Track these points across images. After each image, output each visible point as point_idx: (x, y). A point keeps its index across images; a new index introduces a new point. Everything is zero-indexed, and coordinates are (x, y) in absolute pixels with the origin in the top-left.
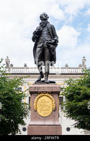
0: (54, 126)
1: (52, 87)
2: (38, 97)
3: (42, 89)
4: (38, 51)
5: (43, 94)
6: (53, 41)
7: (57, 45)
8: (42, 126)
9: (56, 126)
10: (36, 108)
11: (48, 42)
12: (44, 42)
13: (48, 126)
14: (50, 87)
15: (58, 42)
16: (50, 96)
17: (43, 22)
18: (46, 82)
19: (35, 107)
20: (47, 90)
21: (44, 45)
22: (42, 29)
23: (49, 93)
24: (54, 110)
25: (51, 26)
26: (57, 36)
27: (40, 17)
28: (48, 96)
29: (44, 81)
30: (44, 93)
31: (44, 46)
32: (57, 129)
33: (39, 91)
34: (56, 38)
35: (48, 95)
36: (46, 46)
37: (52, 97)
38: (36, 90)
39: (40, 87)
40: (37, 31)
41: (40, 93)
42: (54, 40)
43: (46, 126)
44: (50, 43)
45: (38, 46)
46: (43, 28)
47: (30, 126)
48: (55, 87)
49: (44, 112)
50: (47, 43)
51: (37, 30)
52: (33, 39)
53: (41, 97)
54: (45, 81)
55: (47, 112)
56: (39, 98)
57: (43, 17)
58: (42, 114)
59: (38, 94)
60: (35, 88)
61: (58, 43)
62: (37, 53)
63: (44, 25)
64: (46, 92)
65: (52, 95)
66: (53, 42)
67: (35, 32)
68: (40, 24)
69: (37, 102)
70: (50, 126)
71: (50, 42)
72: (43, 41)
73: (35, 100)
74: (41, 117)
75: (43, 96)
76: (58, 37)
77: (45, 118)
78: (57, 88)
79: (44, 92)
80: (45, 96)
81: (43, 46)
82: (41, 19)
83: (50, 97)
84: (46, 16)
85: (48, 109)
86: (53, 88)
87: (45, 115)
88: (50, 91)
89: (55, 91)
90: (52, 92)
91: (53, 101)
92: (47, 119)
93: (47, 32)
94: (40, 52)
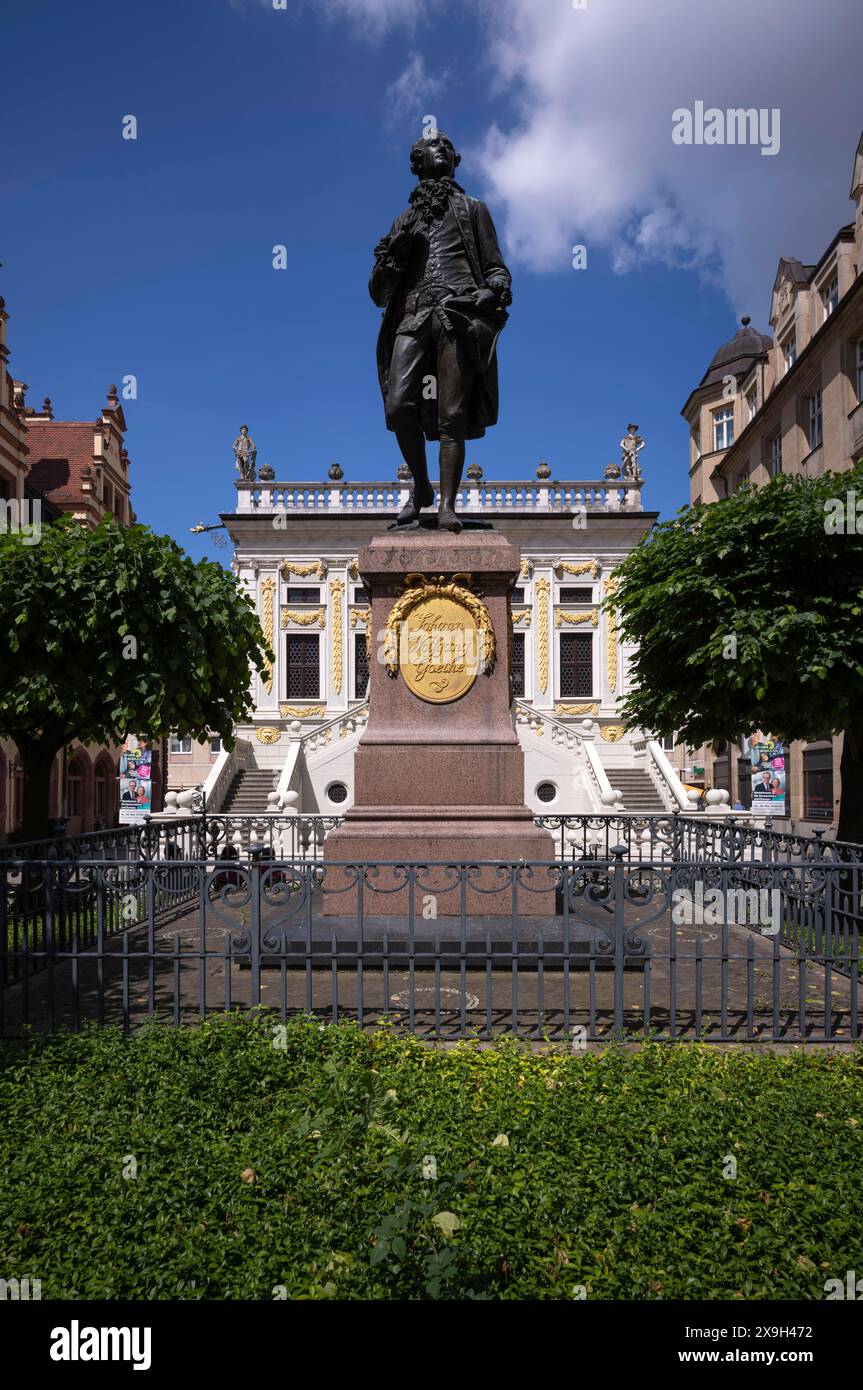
0: (487, 749)
1: (478, 550)
2: (404, 602)
3: (424, 557)
4: (400, 354)
5: (432, 588)
6: (483, 294)
7: (505, 316)
8: (428, 750)
9: (494, 750)
10: (397, 660)
11: (456, 299)
12: (435, 302)
13: (456, 750)
14: (464, 549)
15: (509, 302)
16: (466, 594)
17: (429, 188)
18: (444, 526)
19: (393, 651)
20: (452, 566)
21: (435, 317)
22: (420, 225)
23: (462, 581)
25: (472, 207)
26: (504, 267)
27: (413, 158)
28: (453, 598)
30: (436, 584)
31: (436, 322)
32: (501, 764)
33: (410, 568)
34: (496, 279)
35: (456, 590)
36: (448, 326)
37: (477, 600)
38: (396, 567)
39: (416, 551)
40: (394, 238)
41: (416, 582)
42: (487, 286)
43: (448, 750)
44: (469, 308)
45: (402, 327)
46: (429, 221)
47: (367, 750)
48: (492, 550)
49: (439, 677)
50: (449, 304)
51: (400, 232)
52: (377, 290)
53: (425, 600)
54: (442, 520)
55: (451, 678)
56: (413, 606)
57: (428, 155)
58: (424, 689)
59: (406, 587)
60: (392, 551)
61: (508, 309)
62: (399, 366)
63: (435, 202)
64: (449, 577)
65: (474, 592)
66: (484, 301)
67: (386, 241)
68: (415, 195)
70: (469, 750)
71: (465, 299)
72: (429, 298)
73: (392, 618)
74: (422, 704)
75: (430, 597)
76: (507, 273)
77: (440, 709)
78: (504, 552)
79: (438, 574)
80: (441, 596)
81: (428, 321)
82: (415, 171)
83: (468, 600)
84: (442, 150)
86: (483, 553)
87: (439, 695)
88: (468, 570)
89: (493, 570)
90: (476, 575)
91: (484, 625)
92: (452, 714)
93: (451, 246)
94: (414, 358)
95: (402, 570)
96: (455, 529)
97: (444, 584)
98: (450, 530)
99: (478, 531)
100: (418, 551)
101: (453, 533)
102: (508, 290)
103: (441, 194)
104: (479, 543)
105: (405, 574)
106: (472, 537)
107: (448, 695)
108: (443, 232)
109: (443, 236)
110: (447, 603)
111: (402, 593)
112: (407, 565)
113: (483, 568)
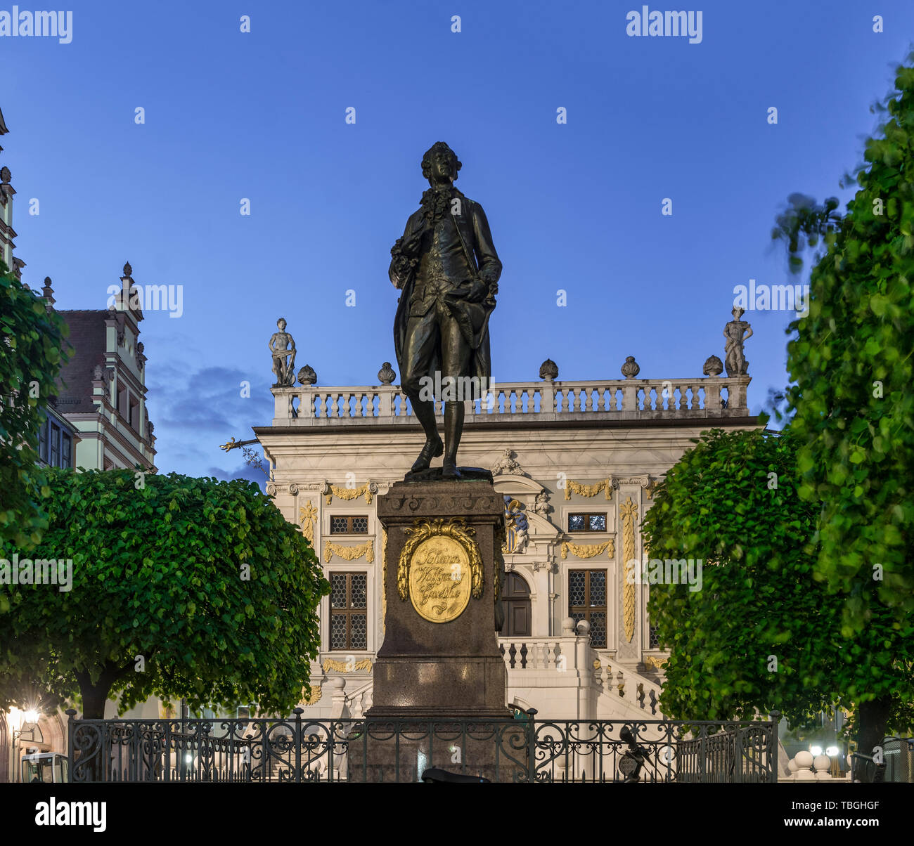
0: (475, 661)
2: (413, 540)
3: (428, 505)
5: (435, 528)
9: (481, 661)
10: (407, 588)
11: (453, 292)
12: (438, 292)
14: (460, 498)
16: (461, 533)
19: (404, 581)
20: (449, 511)
21: (439, 304)
23: (457, 523)
25: (469, 210)
28: (451, 535)
30: (437, 524)
31: (440, 308)
33: (418, 512)
34: (487, 270)
35: (453, 530)
36: (448, 312)
37: (470, 539)
38: (406, 511)
41: (421, 523)
42: (479, 279)
44: (464, 297)
45: (413, 311)
46: (433, 225)
49: (439, 602)
50: (448, 296)
53: (428, 538)
55: (449, 602)
56: (420, 542)
57: (434, 167)
58: (428, 611)
59: (414, 527)
60: (403, 500)
63: (438, 210)
64: (447, 518)
65: (467, 532)
66: (475, 293)
69: (409, 561)
71: (460, 292)
72: (433, 289)
73: (403, 553)
74: (426, 625)
75: (433, 534)
77: (441, 628)
79: (439, 517)
80: (442, 534)
81: (433, 308)
83: (462, 538)
84: (446, 164)
85: (455, 590)
87: (440, 617)
88: (462, 513)
89: (482, 514)
90: (468, 517)
91: (475, 558)
95: (411, 514)
96: (456, 480)
97: (443, 524)
98: (450, 480)
100: (422, 499)
101: (452, 483)
105: (413, 517)
107: (446, 618)
110: (447, 540)
111: (412, 533)
112: (416, 509)
113: (474, 512)
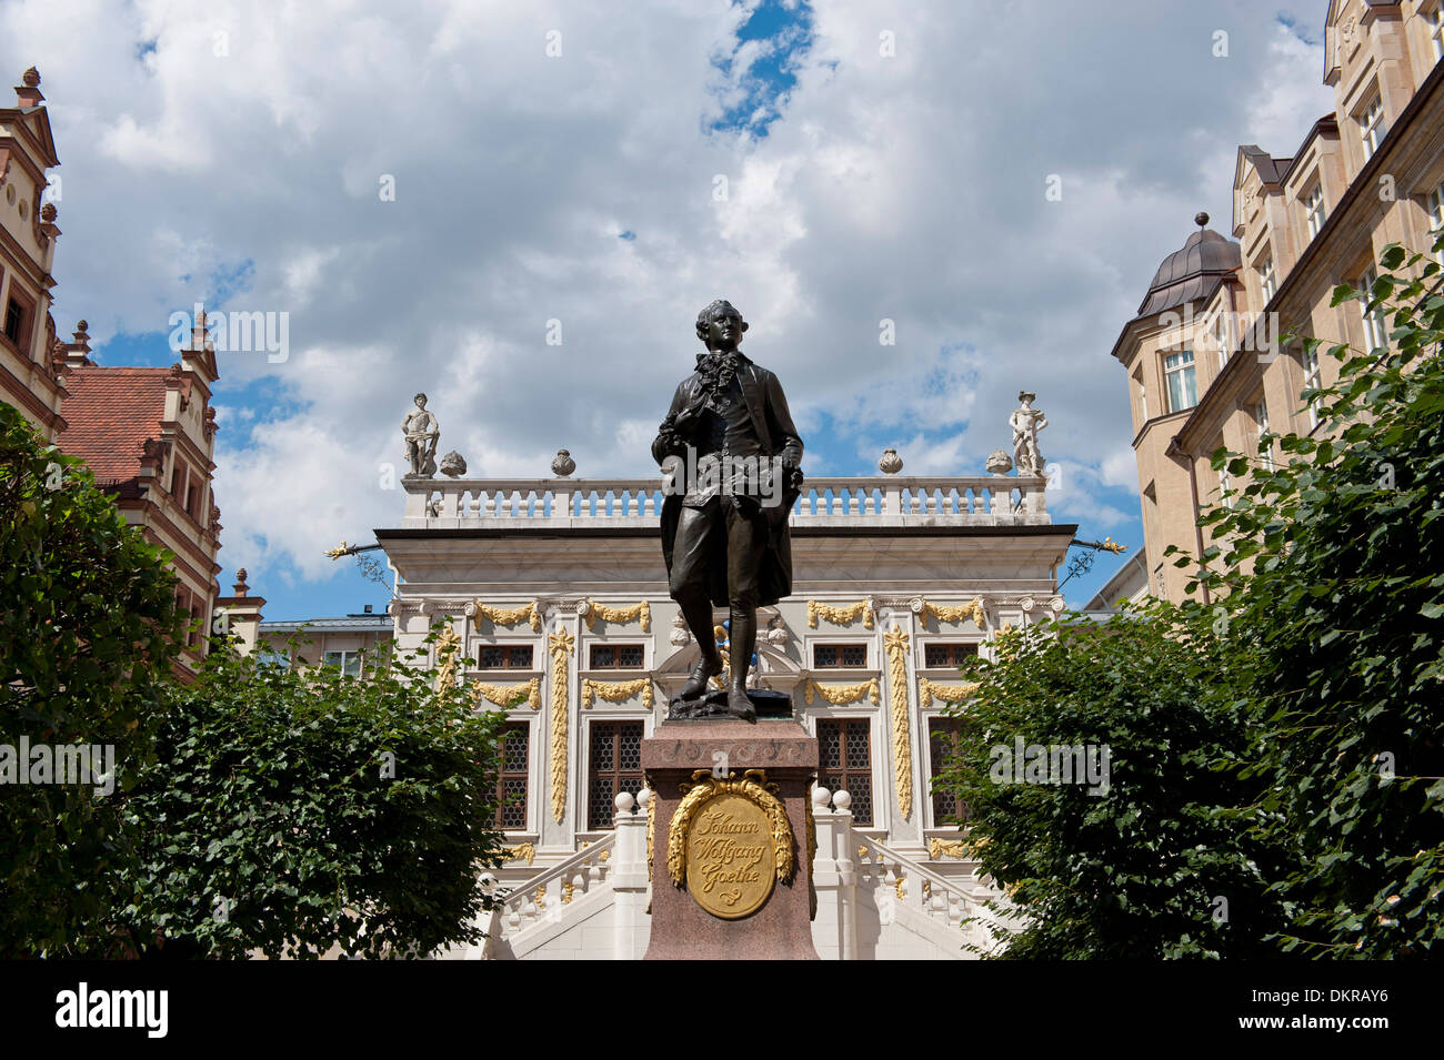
1: (773, 743)
2: (689, 800)
4: (686, 528)
5: (722, 785)
10: (683, 870)
14: (758, 743)
16: (759, 792)
17: (715, 365)
18: (734, 713)
20: (744, 762)
22: (711, 403)
23: (755, 778)
24: (781, 874)
25: (761, 379)
26: (795, 435)
27: (699, 326)
28: (747, 796)
29: (722, 699)
33: (696, 764)
35: (749, 787)
37: (772, 799)
38: (683, 763)
40: (680, 417)
41: (704, 778)
45: (687, 501)
48: (787, 744)
49: (730, 888)
53: (715, 798)
54: (732, 705)
55: (745, 888)
56: (701, 806)
57: (715, 328)
58: (713, 902)
59: (693, 783)
60: (679, 744)
62: (683, 543)
63: (722, 383)
64: (740, 772)
65: (769, 790)
67: (672, 419)
73: (677, 818)
74: (712, 919)
75: (720, 794)
76: (798, 443)
77: (733, 926)
80: (733, 793)
81: (715, 498)
83: (762, 798)
84: (730, 327)
85: (752, 872)
86: (778, 746)
87: (731, 909)
88: (762, 765)
89: (788, 765)
90: (769, 770)
91: (779, 826)
92: (743, 931)
93: (739, 423)
94: (698, 536)
95: (688, 765)
96: (750, 717)
97: (736, 780)
98: (742, 718)
99: (772, 719)
101: (745, 721)
102: (799, 470)
103: (728, 374)
104: (775, 736)
105: (692, 770)
106: (766, 726)
107: (738, 911)
108: (732, 410)
109: (733, 413)
110: (742, 802)
111: (689, 790)
112: (694, 759)
113: (778, 763)
